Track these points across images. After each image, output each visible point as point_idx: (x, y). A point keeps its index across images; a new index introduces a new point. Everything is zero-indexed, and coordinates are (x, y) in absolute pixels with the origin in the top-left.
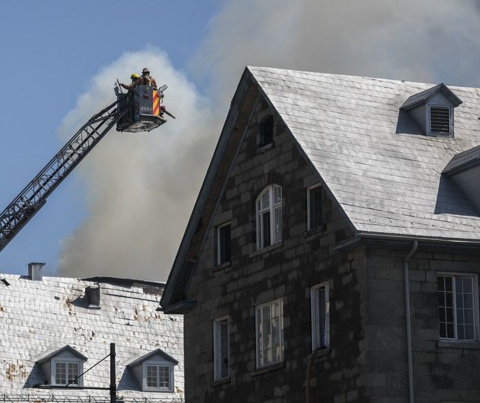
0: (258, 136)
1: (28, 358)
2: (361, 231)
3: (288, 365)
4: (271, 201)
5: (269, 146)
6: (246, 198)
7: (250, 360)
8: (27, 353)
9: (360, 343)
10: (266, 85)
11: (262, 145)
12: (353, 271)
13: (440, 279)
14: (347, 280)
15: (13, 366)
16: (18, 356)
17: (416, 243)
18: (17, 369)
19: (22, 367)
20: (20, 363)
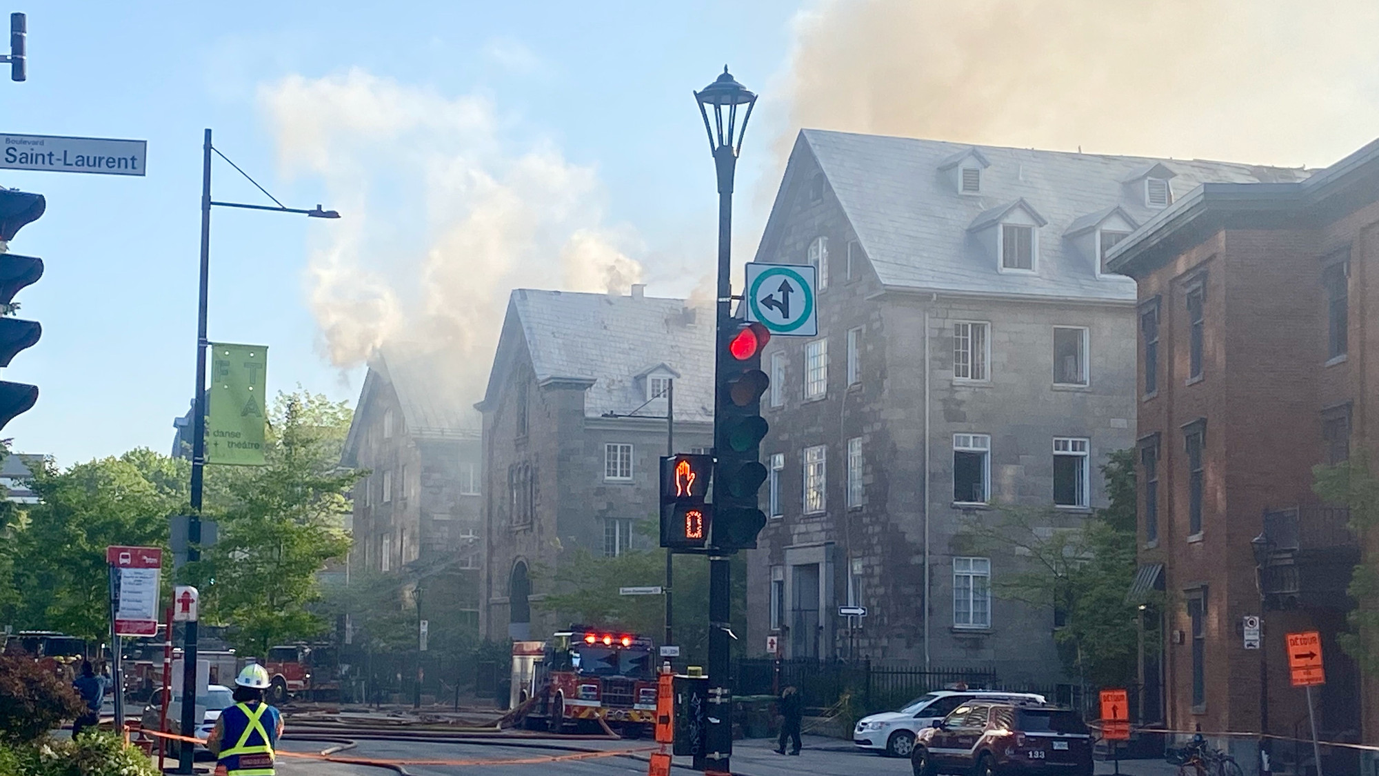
0: (811, 192)
1: (627, 374)
2: (885, 285)
3: (829, 397)
4: (820, 252)
5: (819, 201)
6: (800, 246)
7: (799, 391)
8: (626, 369)
9: (885, 382)
10: (817, 147)
11: (814, 200)
12: (881, 318)
13: (957, 325)
14: (876, 325)
15: (613, 380)
16: (617, 372)
17: (935, 296)
18: (616, 383)
19: (621, 381)
20: (619, 378)
